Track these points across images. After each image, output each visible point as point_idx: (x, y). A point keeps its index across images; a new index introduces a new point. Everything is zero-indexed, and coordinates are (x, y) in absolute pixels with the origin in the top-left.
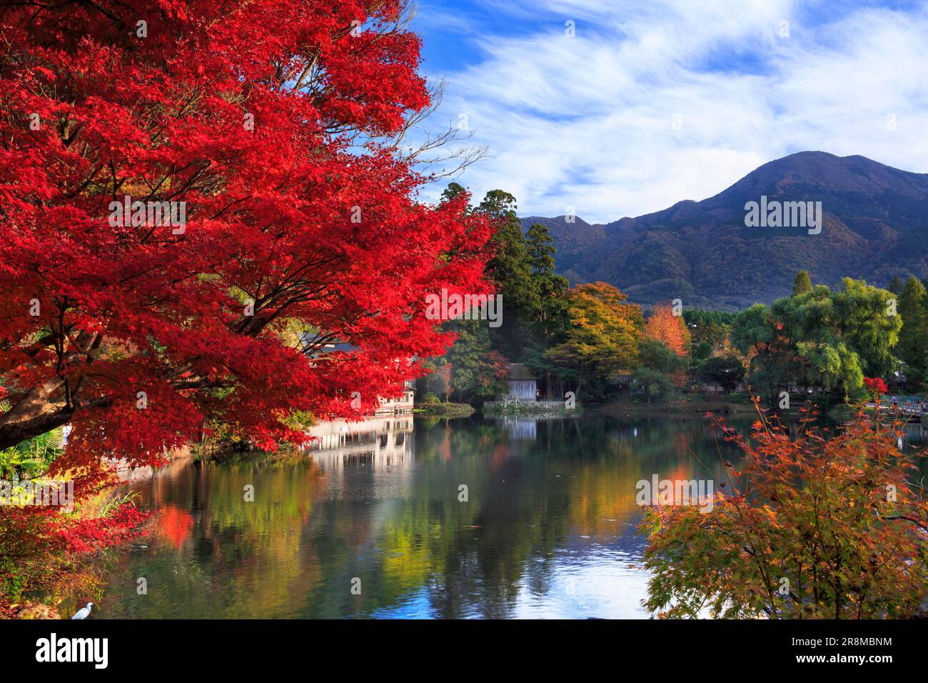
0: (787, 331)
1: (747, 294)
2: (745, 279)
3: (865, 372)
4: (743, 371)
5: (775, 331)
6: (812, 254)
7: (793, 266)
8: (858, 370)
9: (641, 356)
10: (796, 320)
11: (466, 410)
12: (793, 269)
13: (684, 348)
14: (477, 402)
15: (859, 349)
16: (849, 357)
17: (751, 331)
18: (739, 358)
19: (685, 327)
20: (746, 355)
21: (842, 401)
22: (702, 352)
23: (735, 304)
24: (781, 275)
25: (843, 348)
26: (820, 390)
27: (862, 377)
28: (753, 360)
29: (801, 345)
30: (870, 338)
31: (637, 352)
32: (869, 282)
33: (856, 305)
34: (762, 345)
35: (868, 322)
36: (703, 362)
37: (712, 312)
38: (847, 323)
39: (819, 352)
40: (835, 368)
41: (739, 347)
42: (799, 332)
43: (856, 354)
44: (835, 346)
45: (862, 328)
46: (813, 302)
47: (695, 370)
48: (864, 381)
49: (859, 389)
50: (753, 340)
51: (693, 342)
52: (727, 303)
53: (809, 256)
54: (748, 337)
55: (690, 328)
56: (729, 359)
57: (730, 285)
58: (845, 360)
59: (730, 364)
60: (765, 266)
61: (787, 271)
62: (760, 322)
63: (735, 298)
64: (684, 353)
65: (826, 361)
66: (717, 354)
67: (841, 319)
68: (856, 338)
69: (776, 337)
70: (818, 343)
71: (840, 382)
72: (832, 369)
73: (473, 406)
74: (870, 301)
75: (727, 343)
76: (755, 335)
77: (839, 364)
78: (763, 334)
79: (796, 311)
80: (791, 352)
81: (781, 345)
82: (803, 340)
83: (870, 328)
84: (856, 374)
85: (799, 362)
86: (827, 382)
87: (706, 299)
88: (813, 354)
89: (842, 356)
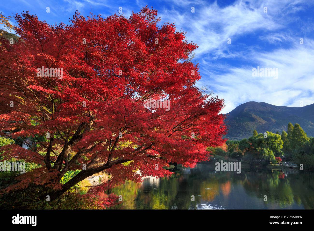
0: (253, 145)
1: (239, 136)
2: (238, 132)
3: (275, 156)
4: (243, 155)
5: (250, 145)
6: (254, 126)
7: (250, 129)
8: (273, 155)
9: (216, 152)
10: (255, 142)
11: (172, 167)
12: (250, 130)
13: (227, 150)
14: (175, 164)
15: (272, 149)
16: (270, 152)
17: (244, 145)
18: (241, 152)
19: (226, 145)
20: (243, 151)
21: (270, 163)
22: (231, 151)
23: (236, 139)
24: (247, 131)
25: (268, 149)
26: (263, 160)
27: (275, 157)
28: (245, 153)
29: (257, 149)
30: (275, 147)
31: (215, 151)
32: (273, 132)
33: (270, 138)
34: (247, 149)
35: (274, 143)
36: (232, 153)
37: (231, 141)
38: (269, 143)
39: (262, 150)
40: (267, 154)
41: (241, 149)
42: (256, 145)
43: (272, 151)
44: (266, 149)
45: (273, 144)
46: (259, 137)
47: (230, 155)
48: (275, 158)
49: (274, 160)
50: (244, 147)
51: (228, 148)
52: (234, 139)
53: (254, 127)
54: (243, 147)
55: (227, 145)
56: (238, 153)
57: (235, 134)
58: (269, 152)
59: (239, 154)
60: (243, 129)
61: (249, 130)
62: (246, 143)
63: (236, 137)
64: (227, 151)
65: (264, 153)
66: (235, 151)
67: (267, 142)
68: (271, 147)
69: (250, 147)
70: (262, 148)
71: (269, 158)
72: (266, 155)
73: (174, 165)
74: (274, 137)
75: (237, 148)
76: (245, 146)
77: (268, 154)
78: (247, 146)
79: (255, 140)
80: (255, 151)
81: (252, 149)
82: (257, 147)
83: (275, 144)
84: (273, 156)
85: (257, 153)
86: (265, 158)
87: (229, 138)
88: (261, 151)
89: (268, 151)
